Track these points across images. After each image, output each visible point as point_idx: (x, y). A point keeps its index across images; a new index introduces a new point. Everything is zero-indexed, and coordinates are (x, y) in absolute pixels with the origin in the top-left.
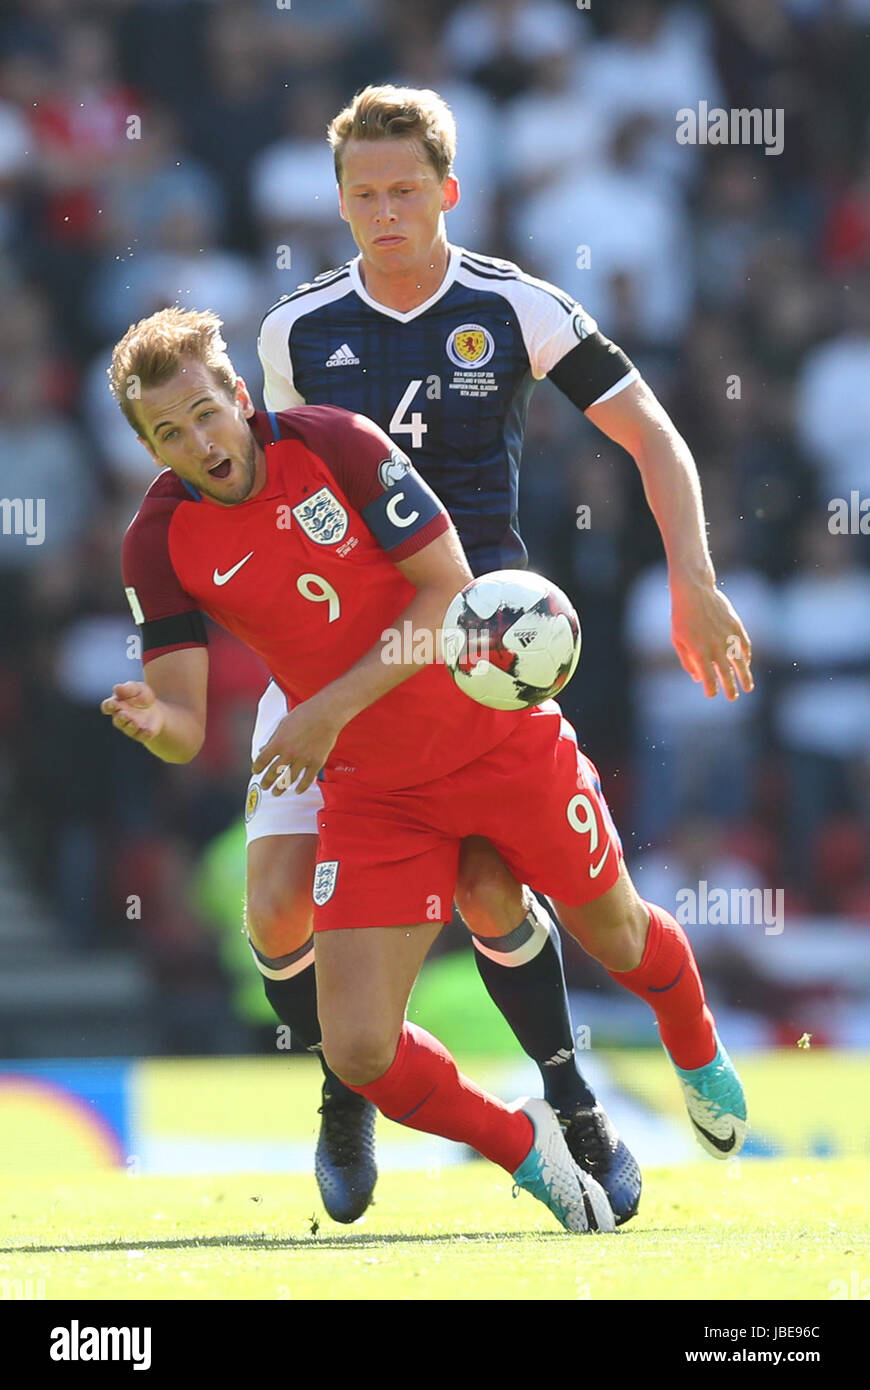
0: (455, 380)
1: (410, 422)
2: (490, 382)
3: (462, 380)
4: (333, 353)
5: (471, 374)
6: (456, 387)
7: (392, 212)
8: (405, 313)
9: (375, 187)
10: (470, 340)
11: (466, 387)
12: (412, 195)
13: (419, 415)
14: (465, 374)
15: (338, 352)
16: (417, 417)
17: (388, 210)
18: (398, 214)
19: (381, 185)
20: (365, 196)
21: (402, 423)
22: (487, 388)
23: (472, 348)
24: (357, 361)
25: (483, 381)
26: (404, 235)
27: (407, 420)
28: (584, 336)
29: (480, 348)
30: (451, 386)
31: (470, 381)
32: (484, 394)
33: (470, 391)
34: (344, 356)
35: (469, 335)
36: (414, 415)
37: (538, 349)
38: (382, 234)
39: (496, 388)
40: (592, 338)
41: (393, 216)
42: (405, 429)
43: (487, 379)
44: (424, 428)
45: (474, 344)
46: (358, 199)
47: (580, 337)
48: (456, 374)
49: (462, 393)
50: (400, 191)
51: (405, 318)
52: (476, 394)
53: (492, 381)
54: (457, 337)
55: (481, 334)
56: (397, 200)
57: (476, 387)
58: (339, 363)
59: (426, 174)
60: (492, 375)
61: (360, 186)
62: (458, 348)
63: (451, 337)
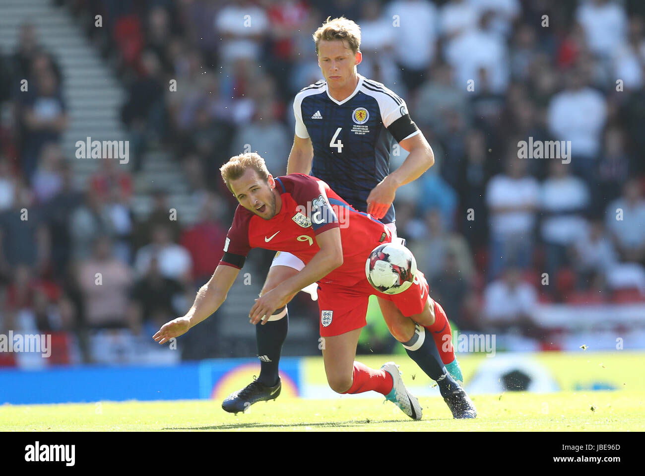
0: (353, 128)
1: (337, 143)
2: (366, 129)
3: (356, 128)
4: (314, 114)
5: (359, 126)
6: (354, 131)
7: (336, 67)
8: (340, 101)
9: (330, 58)
10: (361, 113)
11: (357, 131)
12: (344, 61)
13: (340, 141)
14: (357, 126)
15: (316, 113)
16: (339, 141)
17: (334, 67)
18: (339, 68)
19: (332, 58)
20: (327, 60)
21: (334, 143)
22: (365, 131)
23: (361, 116)
24: (321, 118)
25: (363, 129)
26: (340, 76)
27: (336, 142)
28: (404, 114)
29: (364, 116)
30: (352, 130)
31: (359, 129)
32: (364, 134)
33: (358, 132)
34: (317, 115)
35: (361, 111)
36: (338, 141)
37: (385, 118)
38: (333, 75)
39: (369, 131)
40: (406, 115)
41: (336, 69)
42: (335, 146)
43: (365, 128)
44: (342, 146)
45: (362, 115)
46: (324, 62)
47: (402, 115)
48: (354, 126)
49: (356, 133)
50: (339, 59)
51: (340, 104)
52: (361, 133)
53: (367, 129)
54: (356, 112)
55: (365, 111)
56: (339, 63)
57: (361, 131)
58: (316, 118)
59: (349, 53)
60: (367, 127)
61: (326, 58)
62: (356, 116)
63: (354, 112)
